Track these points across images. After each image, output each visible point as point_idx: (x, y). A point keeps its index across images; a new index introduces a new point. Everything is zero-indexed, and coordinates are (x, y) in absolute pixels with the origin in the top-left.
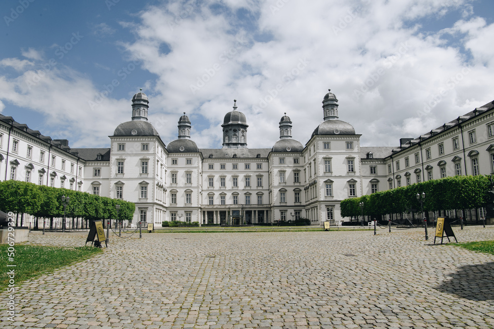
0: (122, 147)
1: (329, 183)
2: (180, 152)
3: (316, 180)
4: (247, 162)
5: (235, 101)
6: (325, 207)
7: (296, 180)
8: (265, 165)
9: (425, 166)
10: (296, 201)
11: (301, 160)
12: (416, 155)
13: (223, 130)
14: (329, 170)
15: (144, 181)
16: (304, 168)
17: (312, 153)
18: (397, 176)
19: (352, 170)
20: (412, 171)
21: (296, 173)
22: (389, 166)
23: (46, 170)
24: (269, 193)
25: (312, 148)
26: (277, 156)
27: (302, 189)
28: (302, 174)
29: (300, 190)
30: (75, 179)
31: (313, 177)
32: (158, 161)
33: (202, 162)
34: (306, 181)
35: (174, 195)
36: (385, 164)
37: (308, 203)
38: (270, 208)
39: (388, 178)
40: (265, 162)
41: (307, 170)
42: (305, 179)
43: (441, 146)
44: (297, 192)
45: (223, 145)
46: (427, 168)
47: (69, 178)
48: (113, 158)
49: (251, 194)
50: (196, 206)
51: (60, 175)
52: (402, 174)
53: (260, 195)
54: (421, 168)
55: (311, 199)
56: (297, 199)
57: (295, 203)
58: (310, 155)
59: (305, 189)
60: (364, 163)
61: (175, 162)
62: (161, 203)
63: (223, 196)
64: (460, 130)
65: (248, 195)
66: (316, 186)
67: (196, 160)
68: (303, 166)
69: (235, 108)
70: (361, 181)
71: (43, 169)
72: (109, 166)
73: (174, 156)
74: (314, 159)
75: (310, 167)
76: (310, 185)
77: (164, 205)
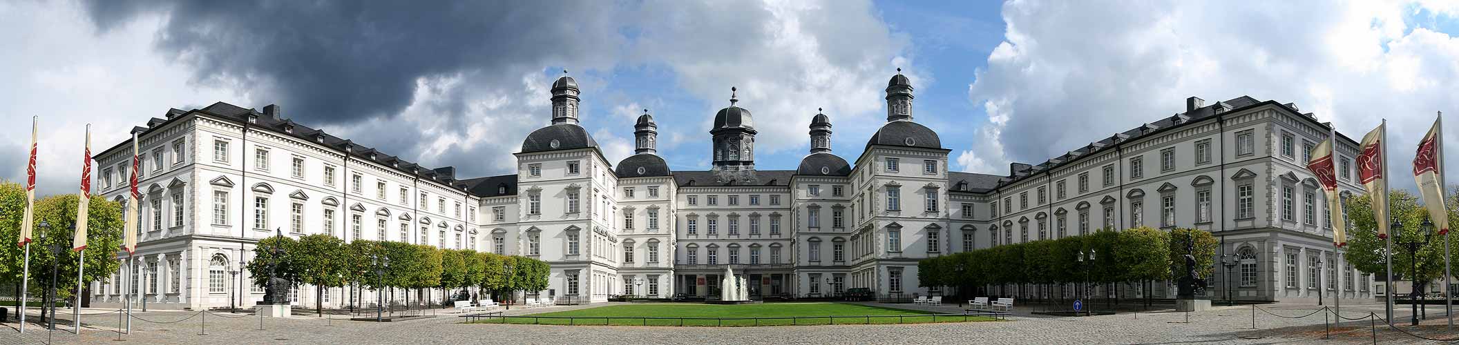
0: (535, 170)
1: (894, 228)
2: (639, 176)
3: (873, 222)
4: (755, 192)
5: (734, 89)
6: (886, 269)
7: (837, 223)
8: (784, 198)
9: (1055, 209)
10: (836, 260)
11: (847, 188)
12: (1041, 191)
13: (713, 139)
14: (895, 206)
15: (573, 226)
16: (851, 204)
17: (867, 177)
18: (1006, 222)
19: (933, 208)
20: (1031, 216)
21: (838, 211)
22: (994, 205)
23: (412, 215)
24: (791, 245)
25: (867, 168)
26: (805, 182)
27: (848, 238)
28: (847, 213)
29: (845, 241)
30: (464, 226)
31: (867, 218)
32: (596, 191)
33: (677, 193)
34: (853, 226)
35: (629, 246)
36: (986, 202)
37: (857, 262)
38: (793, 269)
39: (989, 225)
40: (784, 192)
41: (856, 207)
42: (853, 222)
43: (1083, 179)
44: (838, 244)
45: (713, 164)
46: (1057, 213)
47: (452, 224)
48: (522, 189)
49: (760, 246)
50: (666, 266)
51: (436, 221)
52: (1015, 220)
53: (775, 248)
54: (1047, 211)
55: (863, 256)
56: (838, 256)
57: (834, 261)
58: (863, 181)
59: (852, 239)
60: (953, 197)
61: (630, 193)
62: (605, 262)
63: (712, 250)
64: (1118, 154)
65: (755, 248)
66: (872, 234)
67: (667, 189)
68: (849, 201)
69: (733, 101)
70: (948, 227)
71: (407, 215)
72: (516, 203)
73: (628, 182)
74: (869, 186)
75: (863, 200)
76: (863, 231)
77: (611, 264)
